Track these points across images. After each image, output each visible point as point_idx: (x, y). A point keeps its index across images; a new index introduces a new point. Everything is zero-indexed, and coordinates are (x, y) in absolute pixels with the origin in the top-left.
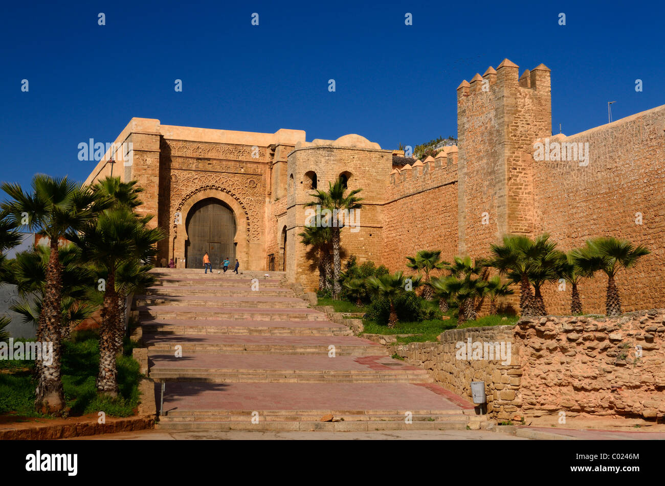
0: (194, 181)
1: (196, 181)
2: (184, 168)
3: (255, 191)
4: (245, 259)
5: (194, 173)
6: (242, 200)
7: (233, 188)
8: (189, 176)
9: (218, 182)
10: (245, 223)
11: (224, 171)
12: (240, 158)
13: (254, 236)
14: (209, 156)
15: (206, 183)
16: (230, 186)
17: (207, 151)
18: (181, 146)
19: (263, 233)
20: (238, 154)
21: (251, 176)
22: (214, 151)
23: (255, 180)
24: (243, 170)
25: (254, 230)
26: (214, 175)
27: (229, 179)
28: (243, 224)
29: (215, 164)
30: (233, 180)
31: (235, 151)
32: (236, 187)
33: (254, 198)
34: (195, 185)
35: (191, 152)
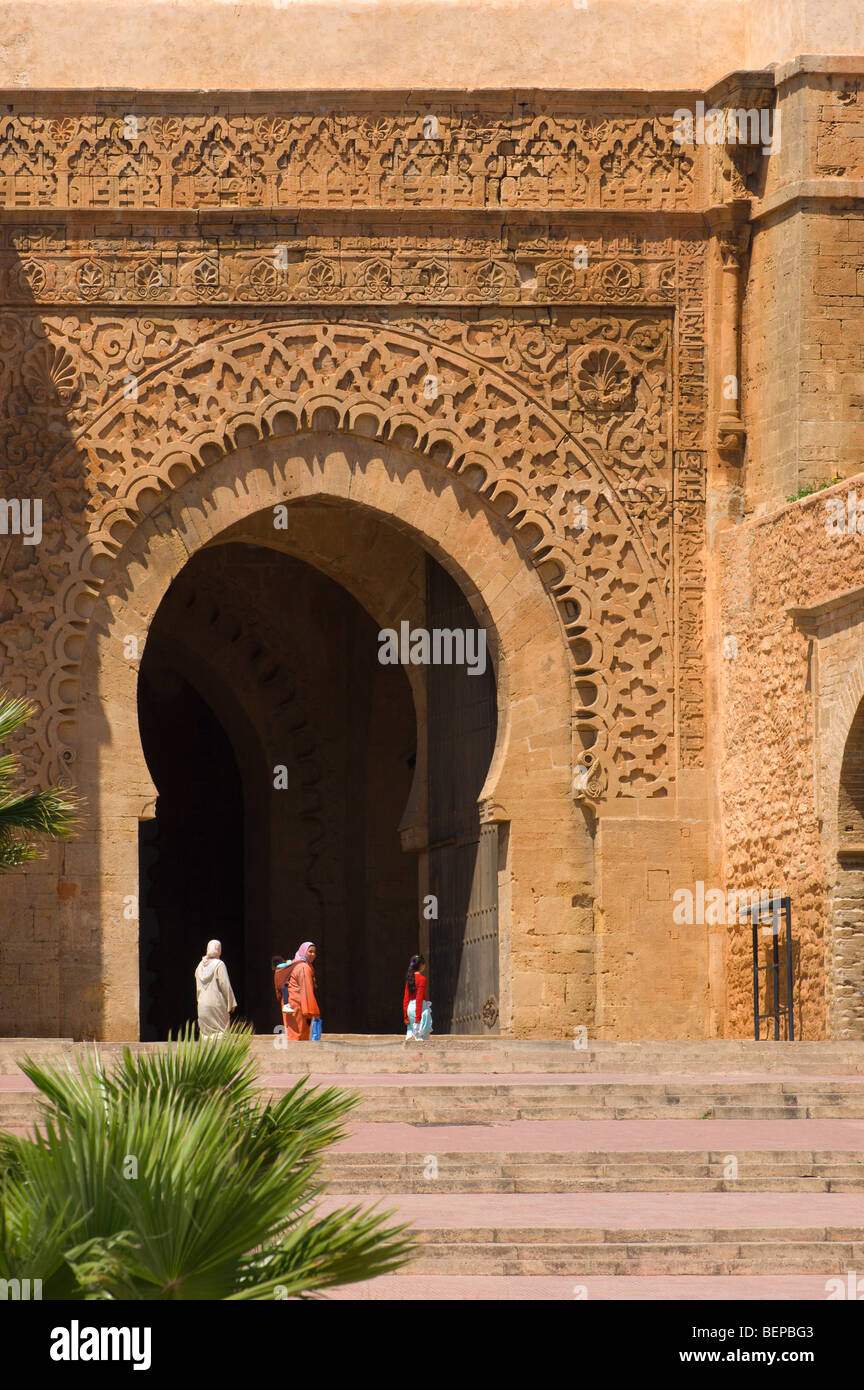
0: (193, 386)
1: (203, 385)
2: (115, 297)
3: (626, 429)
4: (569, 943)
5: (184, 328)
6: (532, 507)
7: (468, 418)
8: (152, 350)
9: (360, 380)
10: (558, 669)
11: (397, 297)
12: (513, 197)
13: (629, 766)
14: (286, 192)
15: (277, 393)
16: (447, 406)
17: (270, 160)
18: (92, 138)
19: (694, 747)
20: (499, 166)
21: (595, 322)
22: (322, 159)
23: (622, 351)
24: (531, 285)
25: (624, 723)
26: (325, 334)
27: (437, 352)
28: (543, 685)
29: (334, 253)
30: (462, 363)
31: (470, 145)
32: (488, 414)
33: (623, 486)
34: (199, 417)
35: (159, 178)
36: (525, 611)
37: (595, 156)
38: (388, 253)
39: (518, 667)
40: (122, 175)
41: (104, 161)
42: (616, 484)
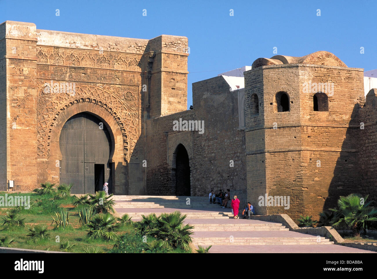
3: (132, 104)
6: (118, 115)
7: (109, 101)
9: (93, 94)
10: (122, 140)
12: (116, 68)
13: (132, 155)
14: (82, 65)
15: (81, 95)
16: (106, 99)
17: (80, 59)
18: (53, 53)
20: (114, 63)
21: (128, 87)
23: (131, 92)
24: (118, 80)
25: (132, 148)
26: (89, 87)
27: (105, 90)
28: (120, 142)
29: (90, 74)
30: (109, 92)
31: (110, 59)
32: (112, 100)
33: (132, 112)
34: (69, 98)
35: (63, 60)
36: (117, 130)
37: (127, 62)
38: (98, 75)
39: (116, 139)
40: (58, 60)
41: (55, 57)
42: (130, 112)
